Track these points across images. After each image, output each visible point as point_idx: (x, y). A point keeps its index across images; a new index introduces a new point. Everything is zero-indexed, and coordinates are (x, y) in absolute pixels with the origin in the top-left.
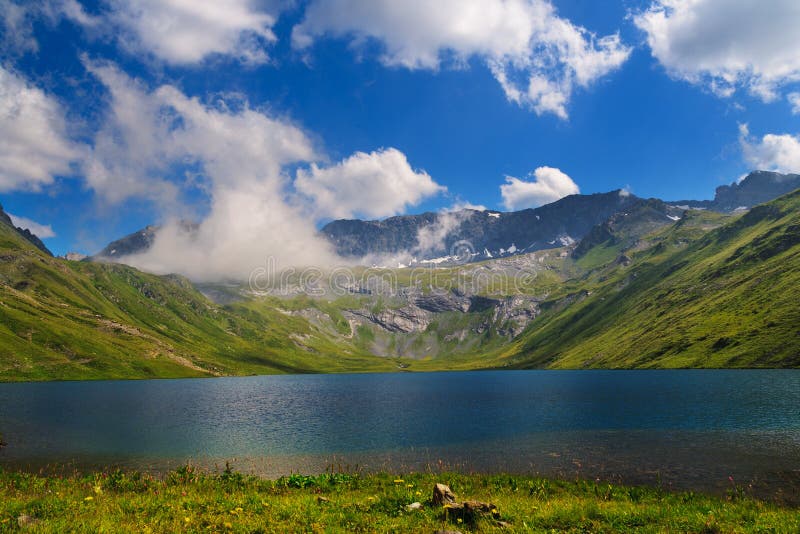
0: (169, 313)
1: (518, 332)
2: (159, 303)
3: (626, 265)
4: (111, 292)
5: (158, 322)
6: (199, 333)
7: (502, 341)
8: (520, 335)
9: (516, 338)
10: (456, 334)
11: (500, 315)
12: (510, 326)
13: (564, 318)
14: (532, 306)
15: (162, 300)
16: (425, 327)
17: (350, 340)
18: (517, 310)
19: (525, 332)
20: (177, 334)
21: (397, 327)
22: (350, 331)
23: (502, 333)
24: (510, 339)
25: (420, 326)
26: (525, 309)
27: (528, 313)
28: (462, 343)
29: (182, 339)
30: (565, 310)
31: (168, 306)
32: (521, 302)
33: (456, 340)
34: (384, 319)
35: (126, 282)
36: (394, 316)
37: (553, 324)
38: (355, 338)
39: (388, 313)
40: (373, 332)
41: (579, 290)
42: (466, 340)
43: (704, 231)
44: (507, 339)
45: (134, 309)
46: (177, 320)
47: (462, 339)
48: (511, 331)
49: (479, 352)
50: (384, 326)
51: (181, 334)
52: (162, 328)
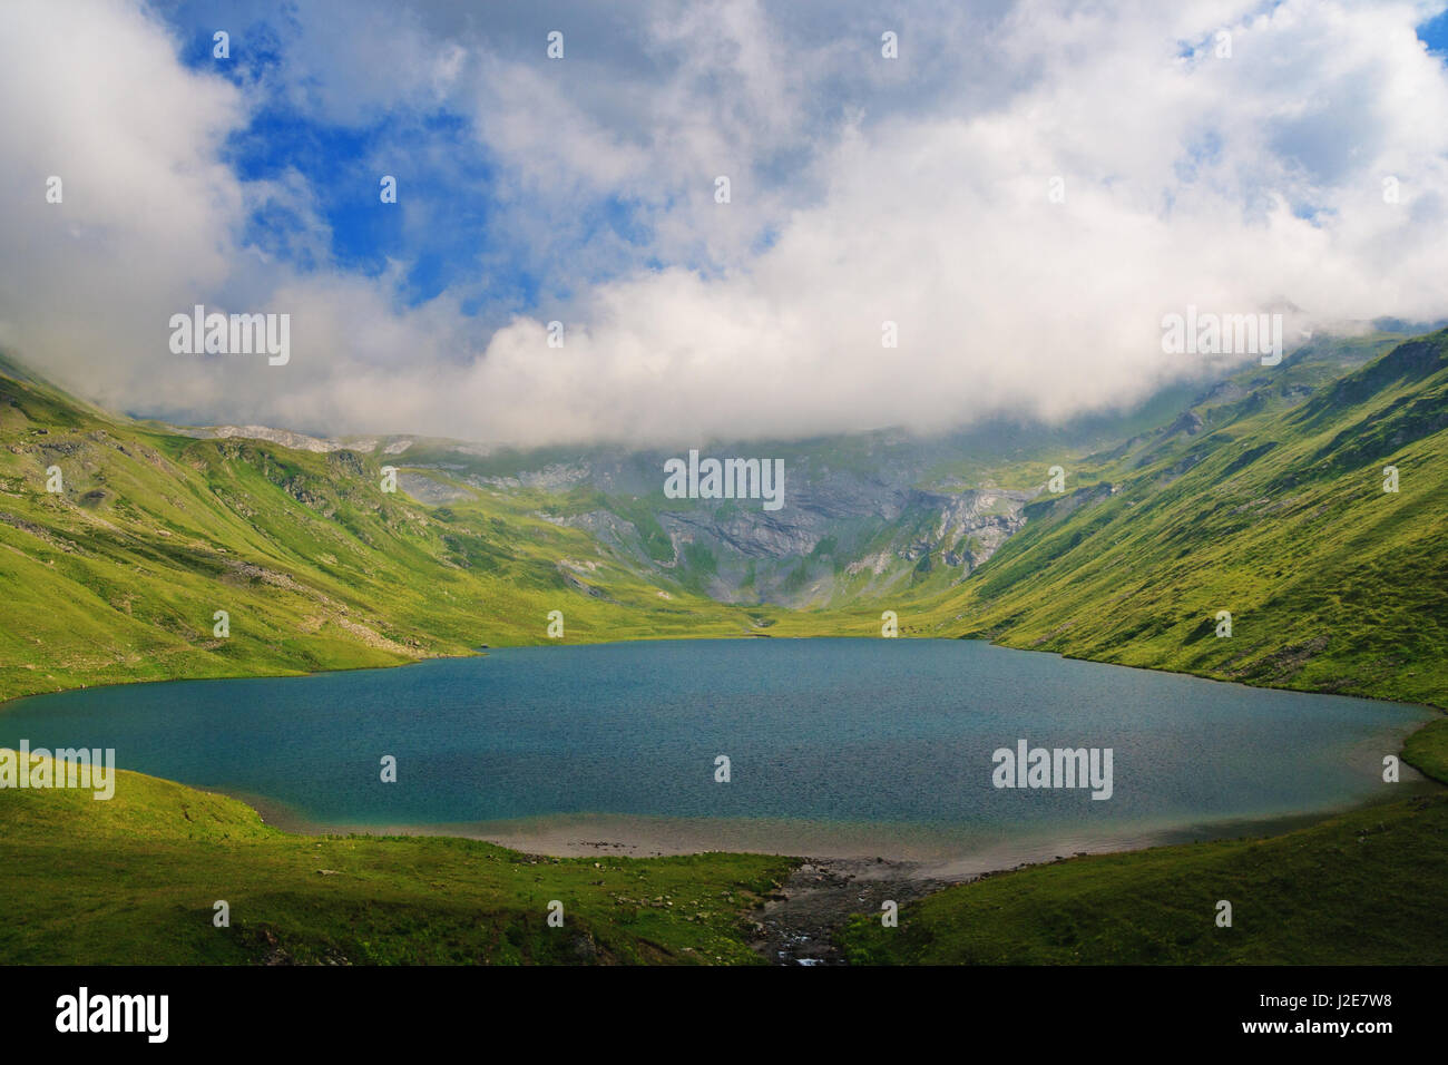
0: (339, 532)
1: (981, 560)
2: (320, 512)
3: (1192, 432)
4: (237, 499)
5: (320, 550)
6: (392, 568)
7: (951, 576)
8: (984, 566)
9: (976, 572)
10: (868, 561)
11: (950, 527)
12: (966, 549)
13: (1062, 536)
14: (1011, 511)
15: (326, 506)
16: (811, 548)
17: (670, 572)
18: (983, 518)
19: (993, 560)
20: (353, 571)
21: (759, 546)
22: (671, 555)
23: (951, 559)
24: (966, 573)
25: (802, 544)
26: (998, 517)
27: (1003, 522)
28: (879, 578)
29: (362, 581)
30: (1066, 522)
31: (337, 517)
32: (991, 501)
33: (868, 571)
34: (735, 532)
35: (262, 475)
36: (755, 525)
37: (1041, 548)
38: (680, 566)
39: (744, 519)
40: (714, 556)
41: (1098, 482)
42: (886, 572)
43: (1340, 372)
44: (960, 573)
45: (277, 528)
46: (353, 542)
47: (878, 570)
48: (969, 558)
49: (908, 596)
50: (734, 543)
51: (361, 570)
52: (328, 560)
